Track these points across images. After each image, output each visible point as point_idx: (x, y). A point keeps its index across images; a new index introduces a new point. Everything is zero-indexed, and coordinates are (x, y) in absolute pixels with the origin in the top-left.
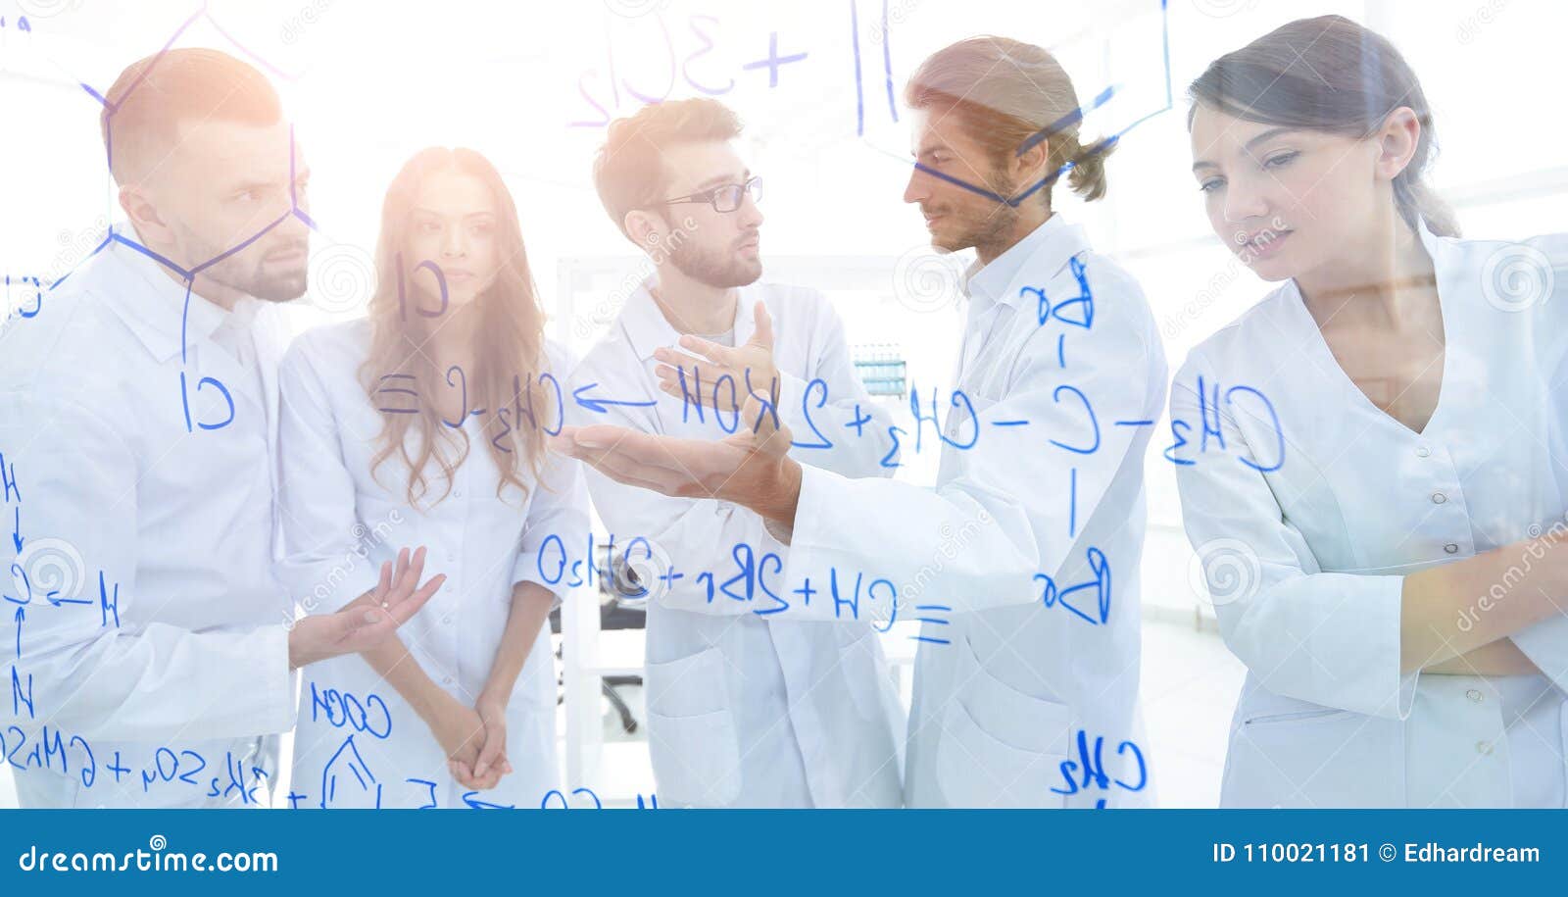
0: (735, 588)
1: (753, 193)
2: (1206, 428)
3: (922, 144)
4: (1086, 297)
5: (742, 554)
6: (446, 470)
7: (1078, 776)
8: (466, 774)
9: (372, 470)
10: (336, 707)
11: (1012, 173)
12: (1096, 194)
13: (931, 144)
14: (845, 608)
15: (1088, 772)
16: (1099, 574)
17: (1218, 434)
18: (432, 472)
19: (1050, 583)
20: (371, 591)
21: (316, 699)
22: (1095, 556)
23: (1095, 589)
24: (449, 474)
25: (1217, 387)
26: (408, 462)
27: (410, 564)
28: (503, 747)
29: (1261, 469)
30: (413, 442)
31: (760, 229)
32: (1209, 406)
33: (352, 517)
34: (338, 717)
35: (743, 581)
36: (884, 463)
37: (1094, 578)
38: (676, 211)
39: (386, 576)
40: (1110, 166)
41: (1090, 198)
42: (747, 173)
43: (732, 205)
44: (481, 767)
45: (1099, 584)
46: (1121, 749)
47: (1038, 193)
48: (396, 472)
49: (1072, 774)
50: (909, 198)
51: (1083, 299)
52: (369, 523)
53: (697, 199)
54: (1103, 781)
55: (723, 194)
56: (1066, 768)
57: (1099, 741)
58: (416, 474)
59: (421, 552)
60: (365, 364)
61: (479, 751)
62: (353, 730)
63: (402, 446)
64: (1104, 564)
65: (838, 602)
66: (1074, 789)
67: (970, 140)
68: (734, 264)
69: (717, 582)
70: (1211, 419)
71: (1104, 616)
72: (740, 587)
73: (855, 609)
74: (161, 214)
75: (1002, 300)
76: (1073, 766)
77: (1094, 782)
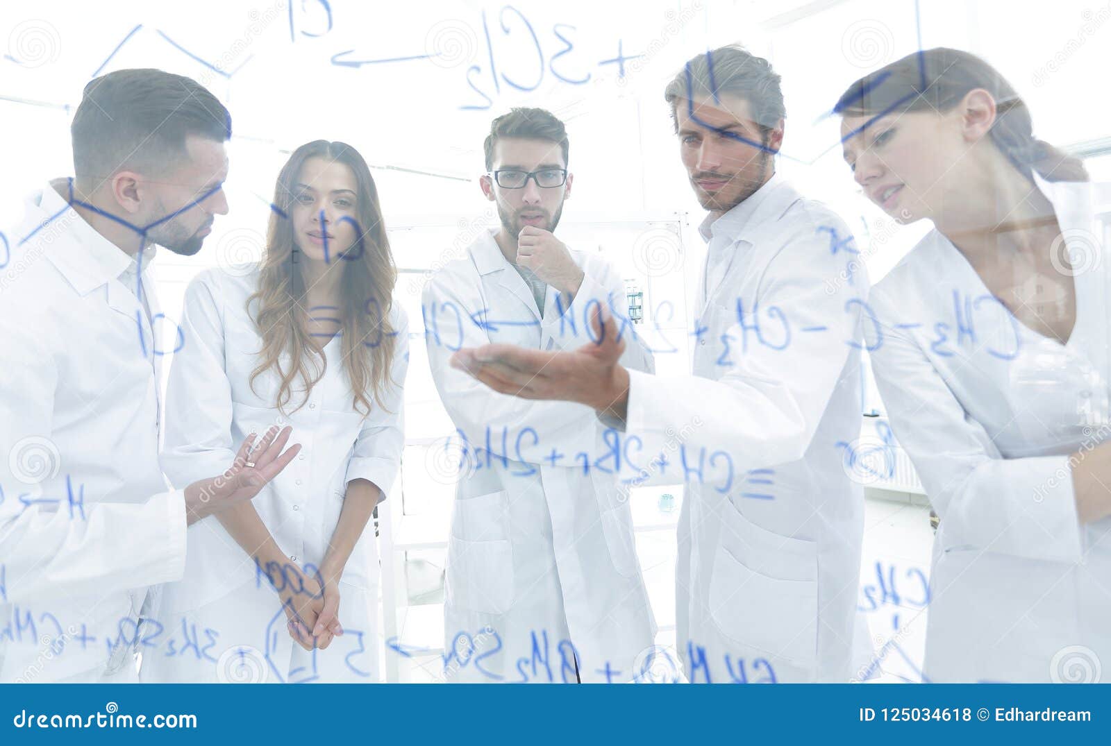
0: (605, 464)
6: (307, 385)
7: (878, 595)
14: (693, 475)
15: (885, 593)
16: (886, 442)
18: (296, 384)
19: (849, 450)
23: (882, 453)
26: (280, 375)
28: (337, 615)
30: (285, 361)
35: (612, 458)
36: (720, 362)
48: (270, 383)
49: (872, 594)
54: (896, 599)
56: (867, 590)
57: (892, 571)
58: (285, 385)
59: (287, 430)
60: (254, 297)
63: (278, 363)
66: (874, 606)
69: (592, 461)
71: (891, 472)
72: (609, 463)
73: (700, 474)
74: (140, 193)
75: (739, 238)
76: (873, 589)
77: (890, 600)
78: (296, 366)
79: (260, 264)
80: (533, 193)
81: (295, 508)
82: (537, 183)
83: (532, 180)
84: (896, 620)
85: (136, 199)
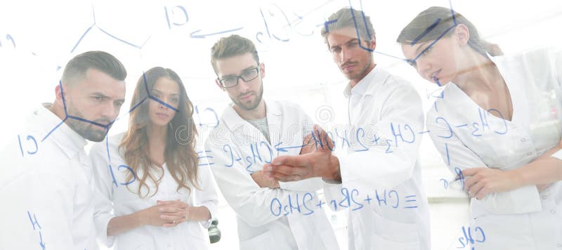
2: (483, 124)
5: (345, 191)
6: (155, 182)
14: (382, 203)
15: (467, 239)
17: (487, 125)
18: (148, 182)
19: (445, 181)
22: (457, 170)
23: (459, 180)
25: (484, 111)
32: (483, 117)
35: (346, 201)
37: (458, 177)
54: (472, 241)
57: (469, 229)
64: (460, 172)
65: (379, 201)
69: (337, 203)
70: (484, 121)
72: (345, 203)
75: (365, 94)
76: (463, 239)
78: (147, 174)
79: (127, 133)
80: (244, 87)
82: (244, 81)
83: (240, 80)
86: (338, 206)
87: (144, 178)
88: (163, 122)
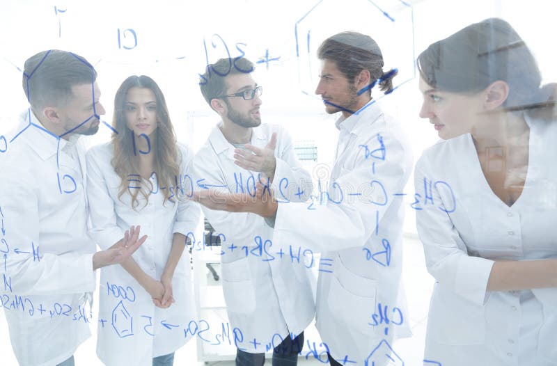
0: (255, 252)
1: (259, 92)
2: (427, 197)
3: (322, 72)
4: (383, 148)
5: (258, 239)
7: (378, 319)
8: (159, 304)
9: (119, 197)
10: (116, 290)
11: (356, 85)
12: (389, 91)
13: (326, 73)
14: (295, 260)
15: (382, 318)
16: (387, 249)
17: (431, 199)
18: (140, 197)
19: (369, 252)
20: (121, 240)
21: (109, 288)
22: (386, 243)
23: (385, 254)
24: (146, 197)
25: (431, 182)
26: (131, 194)
27: (135, 231)
28: (172, 294)
29: (446, 211)
31: (260, 106)
33: (113, 213)
34: (117, 294)
35: (258, 249)
37: (385, 250)
38: (230, 99)
39: (126, 234)
40: (395, 81)
41: (387, 93)
42: (256, 85)
43: (250, 97)
44: (164, 302)
45: (386, 252)
46: (394, 310)
47: (366, 92)
48: (127, 198)
49: (376, 319)
50: (317, 93)
51: (382, 149)
52: (119, 215)
53: (237, 95)
54: (387, 321)
55: (247, 93)
56: (374, 317)
57: (386, 308)
58: (134, 198)
59: (138, 227)
61: (163, 296)
62: (122, 299)
63: (128, 189)
64: (388, 245)
65: (292, 257)
66: (377, 324)
67: (340, 73)
68: (250, 119)
69: (249, 250)
70: (428, 192)
71: (388, 264)
72: (257, 251)
73: (298, 260)
74: (58, 115)
76: (377, 316)
77: (384, 321)
78: (138, 188)
81: (150, 249)
84: (386, 330)
85: (57, 117)
86: (249, 253)
87: (137, 193)
88: (148, 132)
